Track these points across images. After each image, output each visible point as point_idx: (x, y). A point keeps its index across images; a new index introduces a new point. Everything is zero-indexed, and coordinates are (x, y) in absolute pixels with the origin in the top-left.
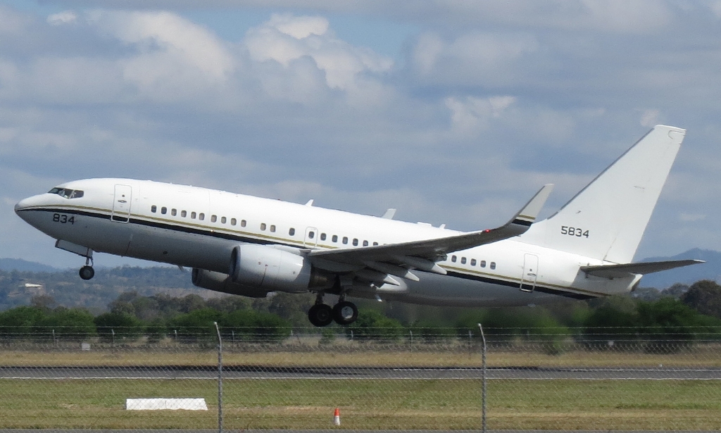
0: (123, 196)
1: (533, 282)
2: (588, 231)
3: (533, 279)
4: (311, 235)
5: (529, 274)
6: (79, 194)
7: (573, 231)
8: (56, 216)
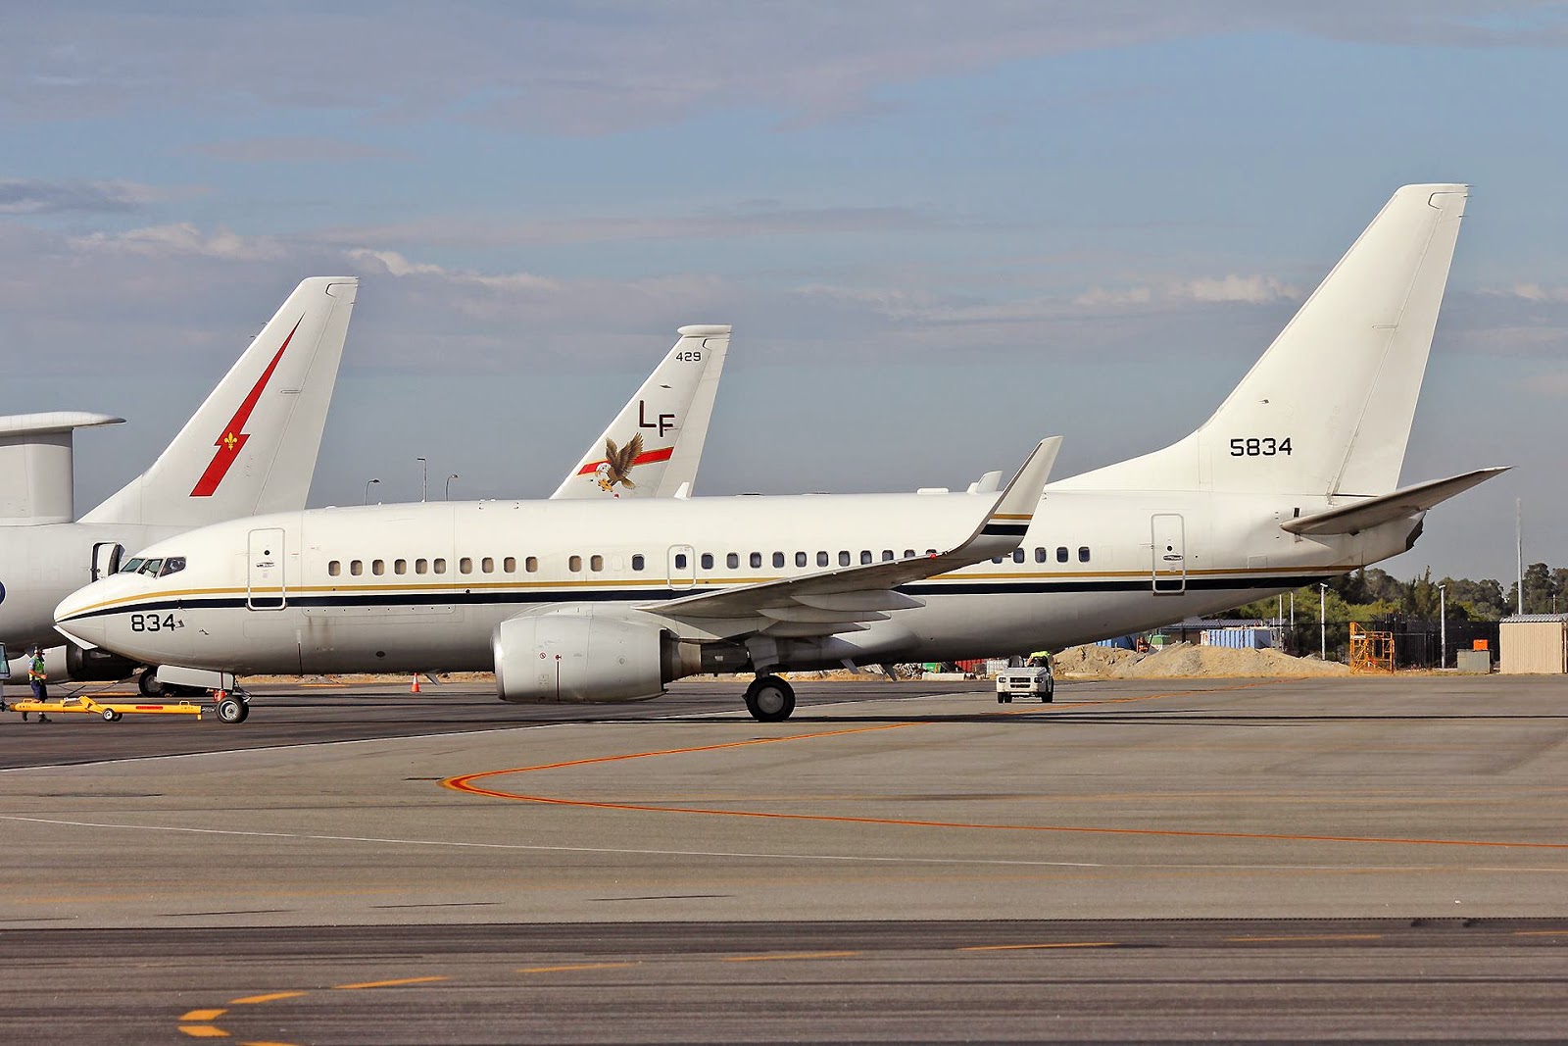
0: (267, 553)
1: (1179, 573)
2: (1288, 440)
3: (1178, 565)
4: (681, 561)
5: (1166, 558)
6: (176, 565)
7: (1257, 447)
8: (137, 620)
